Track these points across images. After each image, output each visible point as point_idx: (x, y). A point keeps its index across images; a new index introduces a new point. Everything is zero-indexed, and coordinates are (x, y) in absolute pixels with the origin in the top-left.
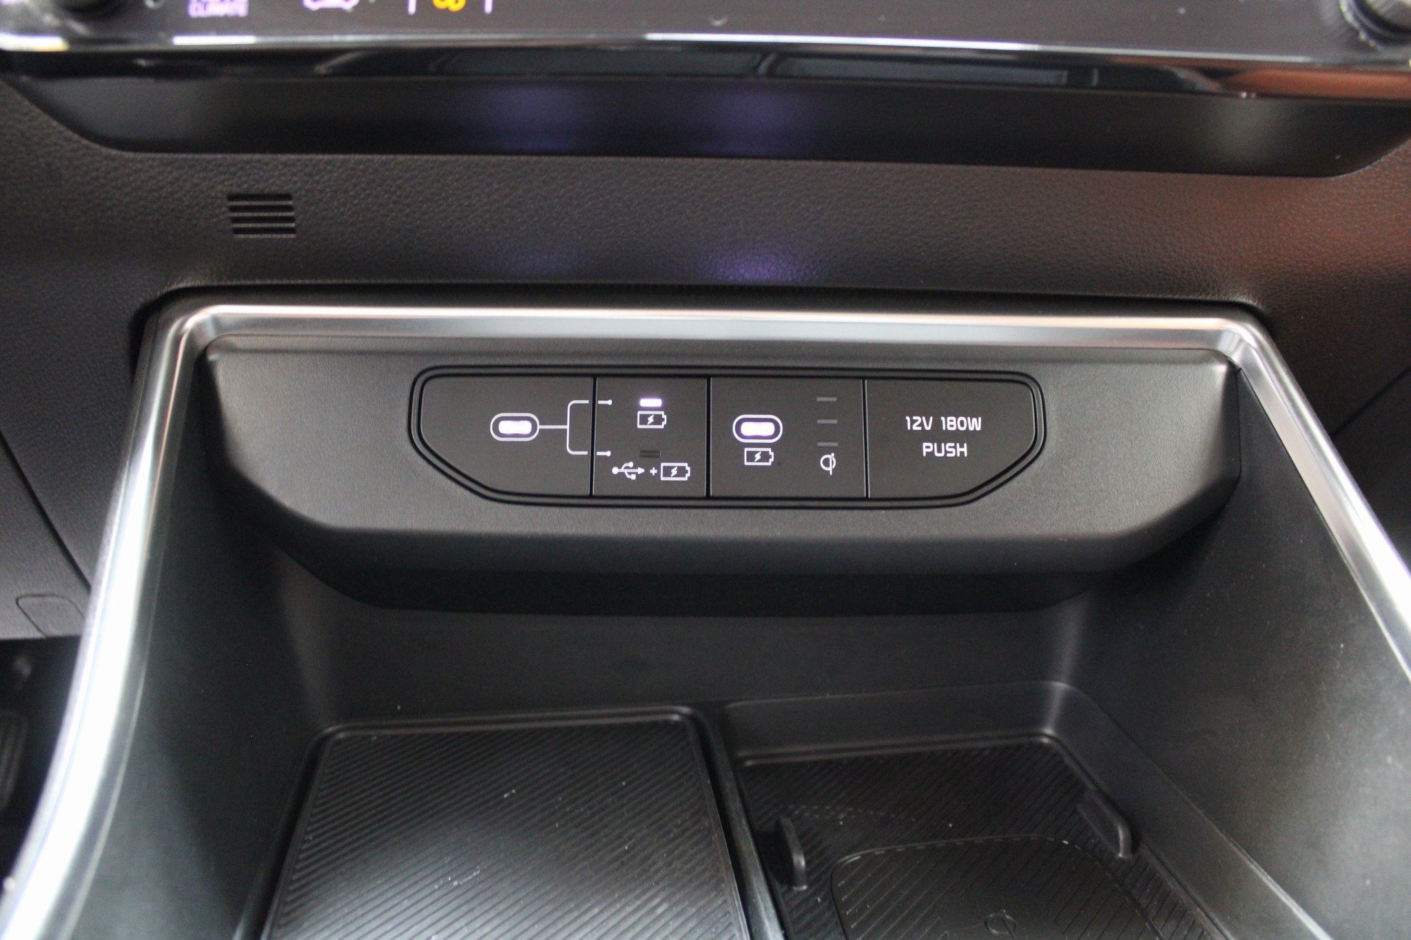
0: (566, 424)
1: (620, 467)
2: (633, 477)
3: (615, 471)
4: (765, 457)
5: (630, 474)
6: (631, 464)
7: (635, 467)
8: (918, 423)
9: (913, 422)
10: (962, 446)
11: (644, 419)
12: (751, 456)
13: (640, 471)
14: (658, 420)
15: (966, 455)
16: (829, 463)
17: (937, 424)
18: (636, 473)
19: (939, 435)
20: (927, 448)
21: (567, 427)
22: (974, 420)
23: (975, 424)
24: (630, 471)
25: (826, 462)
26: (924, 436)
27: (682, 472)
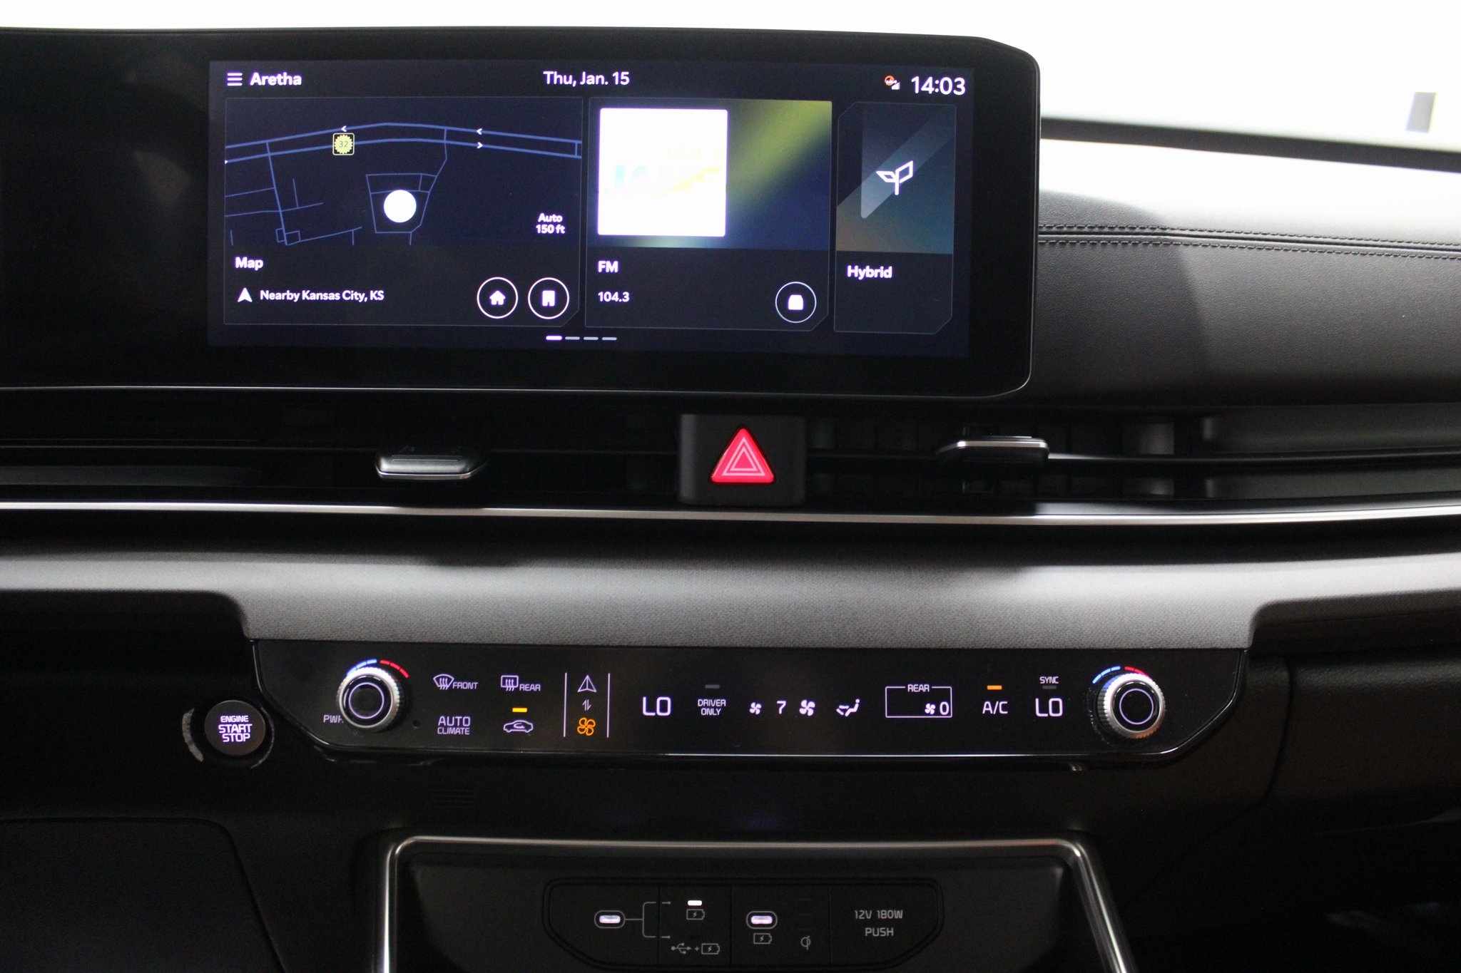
0: (641, 917)
1: (676, 946)
2: (684, 952)
3: (673, 948)
4: (766, 939)
5: (683, 950)
6: (683, 944)
7: (685, 946)
8: (863, 915)
9: (859, 914)
10: (890, 930)
11: (691, 914)
12: (758, 939)
13: (689, 948)
14: (699, 914)
15: (892, 935)
16: (806, 942)
17: (875, 915)
18: (685, 950)
19: (876, 922)
20: (868, 931)
21: (643, 919)
22: (898, 912)
23: (899, 914)
24: (682, 948)
25: (805, 942)
26: (867, 923)
27: (714, 949)
